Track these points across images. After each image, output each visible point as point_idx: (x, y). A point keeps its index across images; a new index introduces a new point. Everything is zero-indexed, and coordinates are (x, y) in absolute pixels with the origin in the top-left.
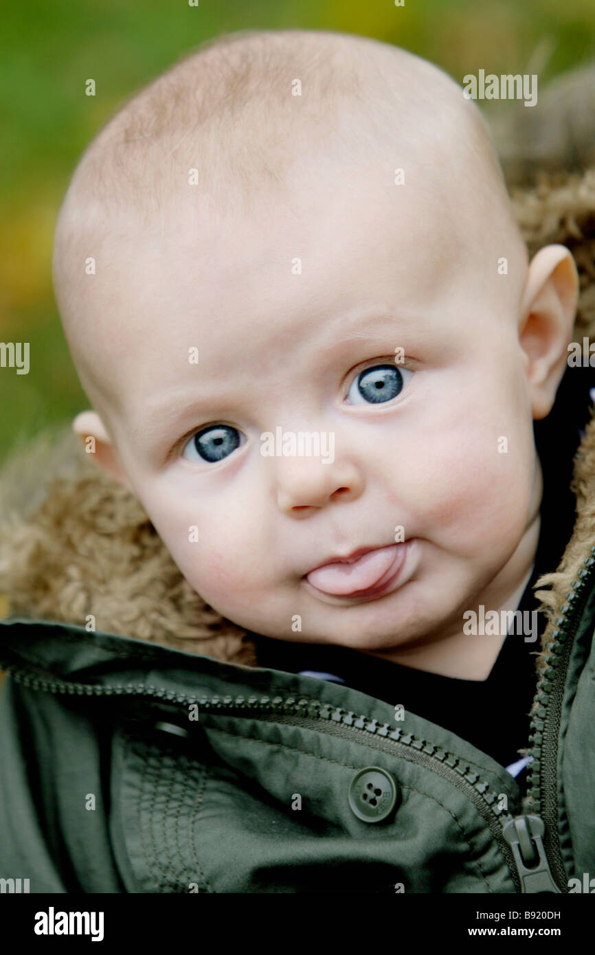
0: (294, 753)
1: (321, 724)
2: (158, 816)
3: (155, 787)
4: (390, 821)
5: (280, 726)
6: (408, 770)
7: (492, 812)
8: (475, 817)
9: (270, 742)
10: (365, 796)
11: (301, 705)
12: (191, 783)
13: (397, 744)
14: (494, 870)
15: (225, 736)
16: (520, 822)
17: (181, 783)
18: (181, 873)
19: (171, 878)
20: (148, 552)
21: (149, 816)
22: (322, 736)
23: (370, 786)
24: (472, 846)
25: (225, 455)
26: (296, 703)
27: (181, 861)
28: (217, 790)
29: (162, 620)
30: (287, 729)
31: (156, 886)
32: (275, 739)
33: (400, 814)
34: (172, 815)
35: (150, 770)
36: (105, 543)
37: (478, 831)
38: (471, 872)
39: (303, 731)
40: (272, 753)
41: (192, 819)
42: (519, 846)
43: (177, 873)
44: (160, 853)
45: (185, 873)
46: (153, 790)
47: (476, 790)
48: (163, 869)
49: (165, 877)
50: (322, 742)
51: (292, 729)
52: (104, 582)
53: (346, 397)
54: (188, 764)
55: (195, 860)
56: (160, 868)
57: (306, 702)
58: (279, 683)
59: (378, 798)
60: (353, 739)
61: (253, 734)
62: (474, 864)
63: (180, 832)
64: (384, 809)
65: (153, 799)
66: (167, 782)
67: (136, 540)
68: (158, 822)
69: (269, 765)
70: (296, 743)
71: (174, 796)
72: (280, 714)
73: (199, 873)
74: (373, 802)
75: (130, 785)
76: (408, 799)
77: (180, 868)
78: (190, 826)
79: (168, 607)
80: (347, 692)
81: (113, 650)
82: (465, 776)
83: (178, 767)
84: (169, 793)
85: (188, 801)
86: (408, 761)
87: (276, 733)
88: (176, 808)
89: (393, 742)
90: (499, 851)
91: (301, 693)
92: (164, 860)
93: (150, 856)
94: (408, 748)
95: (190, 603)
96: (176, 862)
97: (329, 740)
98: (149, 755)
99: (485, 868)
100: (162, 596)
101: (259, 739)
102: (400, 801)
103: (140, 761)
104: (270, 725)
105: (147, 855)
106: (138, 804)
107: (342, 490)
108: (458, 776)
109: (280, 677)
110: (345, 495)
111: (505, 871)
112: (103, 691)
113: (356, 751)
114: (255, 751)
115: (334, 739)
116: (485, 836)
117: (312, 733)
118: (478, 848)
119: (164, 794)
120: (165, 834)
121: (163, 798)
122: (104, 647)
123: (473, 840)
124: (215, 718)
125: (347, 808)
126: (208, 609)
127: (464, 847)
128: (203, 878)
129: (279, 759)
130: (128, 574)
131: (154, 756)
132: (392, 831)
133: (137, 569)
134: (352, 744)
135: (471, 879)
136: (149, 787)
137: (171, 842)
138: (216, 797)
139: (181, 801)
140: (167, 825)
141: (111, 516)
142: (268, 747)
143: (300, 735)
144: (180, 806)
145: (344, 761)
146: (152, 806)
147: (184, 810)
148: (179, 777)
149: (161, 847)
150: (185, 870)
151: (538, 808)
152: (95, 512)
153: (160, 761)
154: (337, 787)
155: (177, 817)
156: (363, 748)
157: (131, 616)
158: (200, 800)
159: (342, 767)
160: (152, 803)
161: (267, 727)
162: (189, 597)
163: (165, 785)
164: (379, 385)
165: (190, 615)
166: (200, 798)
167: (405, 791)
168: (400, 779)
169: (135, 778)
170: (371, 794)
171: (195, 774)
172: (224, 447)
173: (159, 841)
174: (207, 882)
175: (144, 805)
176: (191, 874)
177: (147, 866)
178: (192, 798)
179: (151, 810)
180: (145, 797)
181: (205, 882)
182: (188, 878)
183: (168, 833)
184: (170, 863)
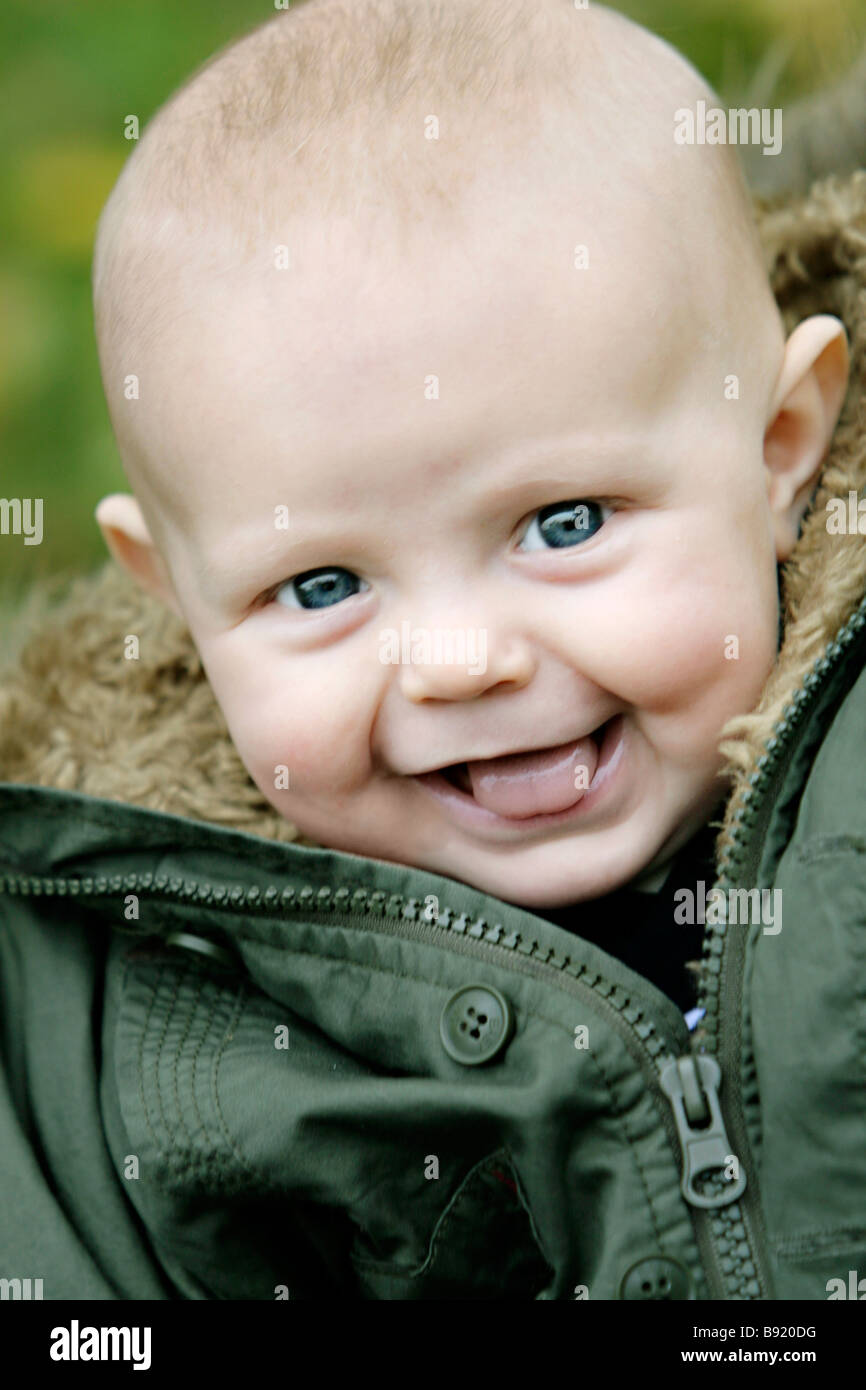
0: (365, 972)
1: (404, 927)
2: (168, 1059)
3: (167, 1024)
4: (498, 1060)
5: (346, 932)
6: (527, 990)
7: (646, 1050)
8: (621, 1055)
9: (331, 956)
10: (464, 1026)
11: (375, 900)
12: (219, 1019)
13: (512, 953)
14: (644, 1135)
15: (267, 950)
16: (686, 1065)
17: (204, 1019)
18: (197, 1133)
19: (181, 1141)
20: (167, 707)
21: (155, 1059)
22: (406, 944)
23: (471, 1011)
24: (615, 1098)
26: (370, 897)
27: (198, 1117)
28: (256, 1026)
29: (185, 795)
30: (354, 936)
31: (160, 1155)
32: (338, 953)
33: (512, 1051)
34: (189, 1057)
35: (159, 1002)
36: (107, 696)
37: (622, 1076)
38: (612, 1136)
39: (379, 938)
40: (333, 973)
41: (216, 1059)
42: (683, 1101)
43: (190, 1132)
44: (167, 1108)
45: (203, 1132)
46: (165, 1027)
47: (624, 1018)
48: (171, 1129)
49: (172, 1141)
50: (404, 953)
51: (362, 935)
52: (104, 745)
53: (521, 542)
54: (216, 997)
55: (218, 1113)
56: (167, 1128)
57: (383, 896)
58: (346, 873)
59: (483, 1029)
60: (450, 947)
61: (307, 947)
62: (615, 1125)
63: (199, 1077)
64: (490, 1044)
65: (163, 1038)
66: (184, 1018)
67: (151, 689)
68: (167, 1066)
69: (329, 991)
70: (368, 958)
71: (193, 1034)
72: (346, 912)
74: (475, 1033)
75: (131, 1020)
76: (525, 1028)
77: (196, 1126)
78: (214, 1068)
79: (193, 779)
80: (445, 884)
81: (110, 825)
82: (610, 998)
83: (201, 999)
84: (186, 1030)
85: (213, 1040)
86: (527, 975)
87: (340, 941)
88: (194, 1047)
89: (506, 951)
90: (654, 1106)
91: (378, 886)
92: (172, 1116)
93: (152, 1112)
94: (528, 958)
95: (226, 774)
96: (191, 1119)
97: (415, 950)
98: (160, 983)
99: (633, 1131)
100: (186, 764)
101: (315, 953)
102: (513, 1032)
103: (146, 991)
104: (332, 931)
105: (148, 1111)
106: (141, 1044)
108: (600, 998)
109: (347, 863)
111: (661, 1136)
112: (94, 887)
113: (453, 964)
114: (308, 970)
115: (421, 947)
116: (634, 1083)
117: (391, 941)
118: (623, 1100)
119: (179, 1031)
120: (176, 1080)
121: (177, 1037)
122: (96, 821)
123: (617, 1088)
124: (253, 921)
125: (438, 1042)
126: (250, 783)
127: (602, 1097)
128: (228, 1138)
129: (342, 981)
130: (136, 735)
131: (167, 985)
132: (501, 1074)
133: (151, 730)
134: (448, 956)
135: (611, 1145)
136: (157, 1023)
137: (185, 1091)
138: (253, 1033)
139: (203, 1039)
140: (180, 1068)
141: (118, 659)
142: (329, 965)
143: (373, 943)
144: (200, 1045)
145: (434, 979)
146: (160, 1046)
147: (206, 1050)
148: (202, 1011)
149: (170, 1098)
150: (203, 1128)
151: (713, 1046)
152: (92, 656)
153: (176, 993)
154: (424, 1016)
155: (194, 1058)
156: (463, 960)
157: (141, 790)
158: (231, 1038)
159: (431, 988)
160: (161, 1042)
161: (325, 933)
162: (226, 765)
163: (182, 1021)
164: (568, 526)
165: (225, 790)
166: (231, 1035)
167: (521, 1019)
168: (515, 1001)
169: (138, 1012)
170: (473, 1023)
171: (225, 1009)
173: (167, 1092)
174: (234, 1144)
175: (148, 1045)
176: (211, 1134)
177: (149, 1127)
178: (218, 1036)
179: (158, 1050)
180: (151, 1035)
181: (230, 1144)
182: (207, 1140)
183: (181, 1079)
184: (181, 1120)
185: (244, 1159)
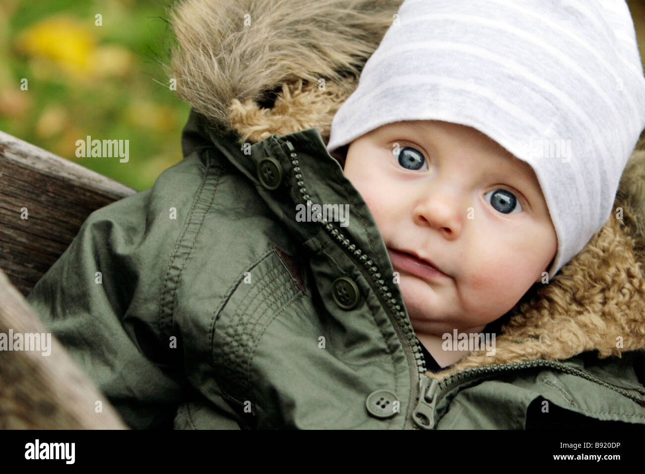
2: (261, 297)
3: (270, 282)
17: (281, 293)
18: (247, 334)
19: (240, 329)
21: (257, 292)
25: (409, 168)
27: (253, 330)
34: (267, 303)
35: (272, 273)
41: (274, 316)
43: (245, 331)
44: (246, 314)
45: (249, 336)
46: (268, 282)
48: (241, 322)
49: (238, 326)
53: (485, 194)
54: (289, 289)
55: (259, 337)
56: (240, 320)
63: (264, 316)
65: (265, 287)
66: (276, 286)
68: (258, 300)
71: (274, 294)
73: (255, 344)
77: (249, 331)
78: (271, 319)
83: (284, 285)
84: (274, 291)
85: (279, 304)
88: (271, 301)
92: (245, 318)
93: (240, 309)
96: (250, 327)
98: (277, 267)
103: (271, 265)
105: (240, 307)
106: (257, 282)
107: (448, 230)
110: (446, 234)
119: (271, 289)
120: (257, 309)
121: (269, 291)
128: (254, 348)
131: (278, 270)
136: (267, 279)
137: (256, 316)
139: (276, 301)
140: (261, 305)
144: (274, 303)
146: (262, 289)
147: (274, 307)
148: (282, 289)
149: (250, 312)
150: (250, 335)
153: (279, 275)
155: (269, 307)
158: (285, 309)
160: (263, 287)
163: (274, 286)
164: (503, 202)
166: (286, 308)
172: (412, 164)
173: (251, 308)
174: (254, 352)
175: (259, 284)
176: (251, 340)
177: (235, 312)
178: (282, 304)
179: (260, 290)
180: (262, 281)
181: (253, 350)
182: (248, 340)
183: (259, 310)
184: (247, 324)
185: (251, 359)
